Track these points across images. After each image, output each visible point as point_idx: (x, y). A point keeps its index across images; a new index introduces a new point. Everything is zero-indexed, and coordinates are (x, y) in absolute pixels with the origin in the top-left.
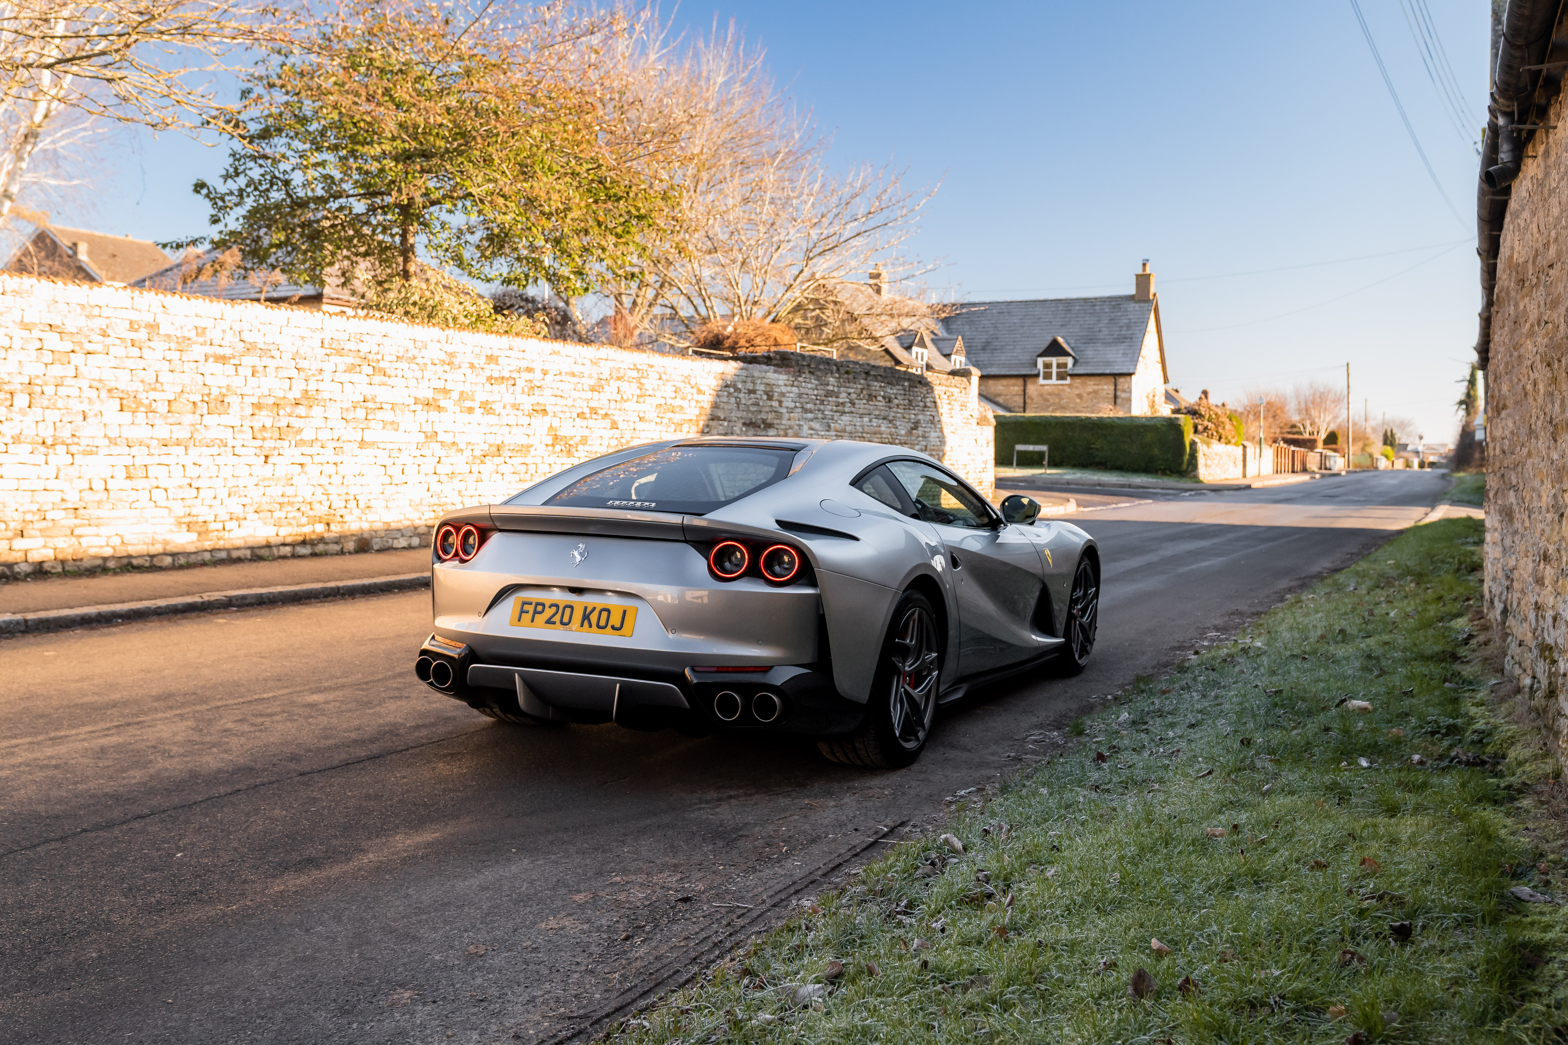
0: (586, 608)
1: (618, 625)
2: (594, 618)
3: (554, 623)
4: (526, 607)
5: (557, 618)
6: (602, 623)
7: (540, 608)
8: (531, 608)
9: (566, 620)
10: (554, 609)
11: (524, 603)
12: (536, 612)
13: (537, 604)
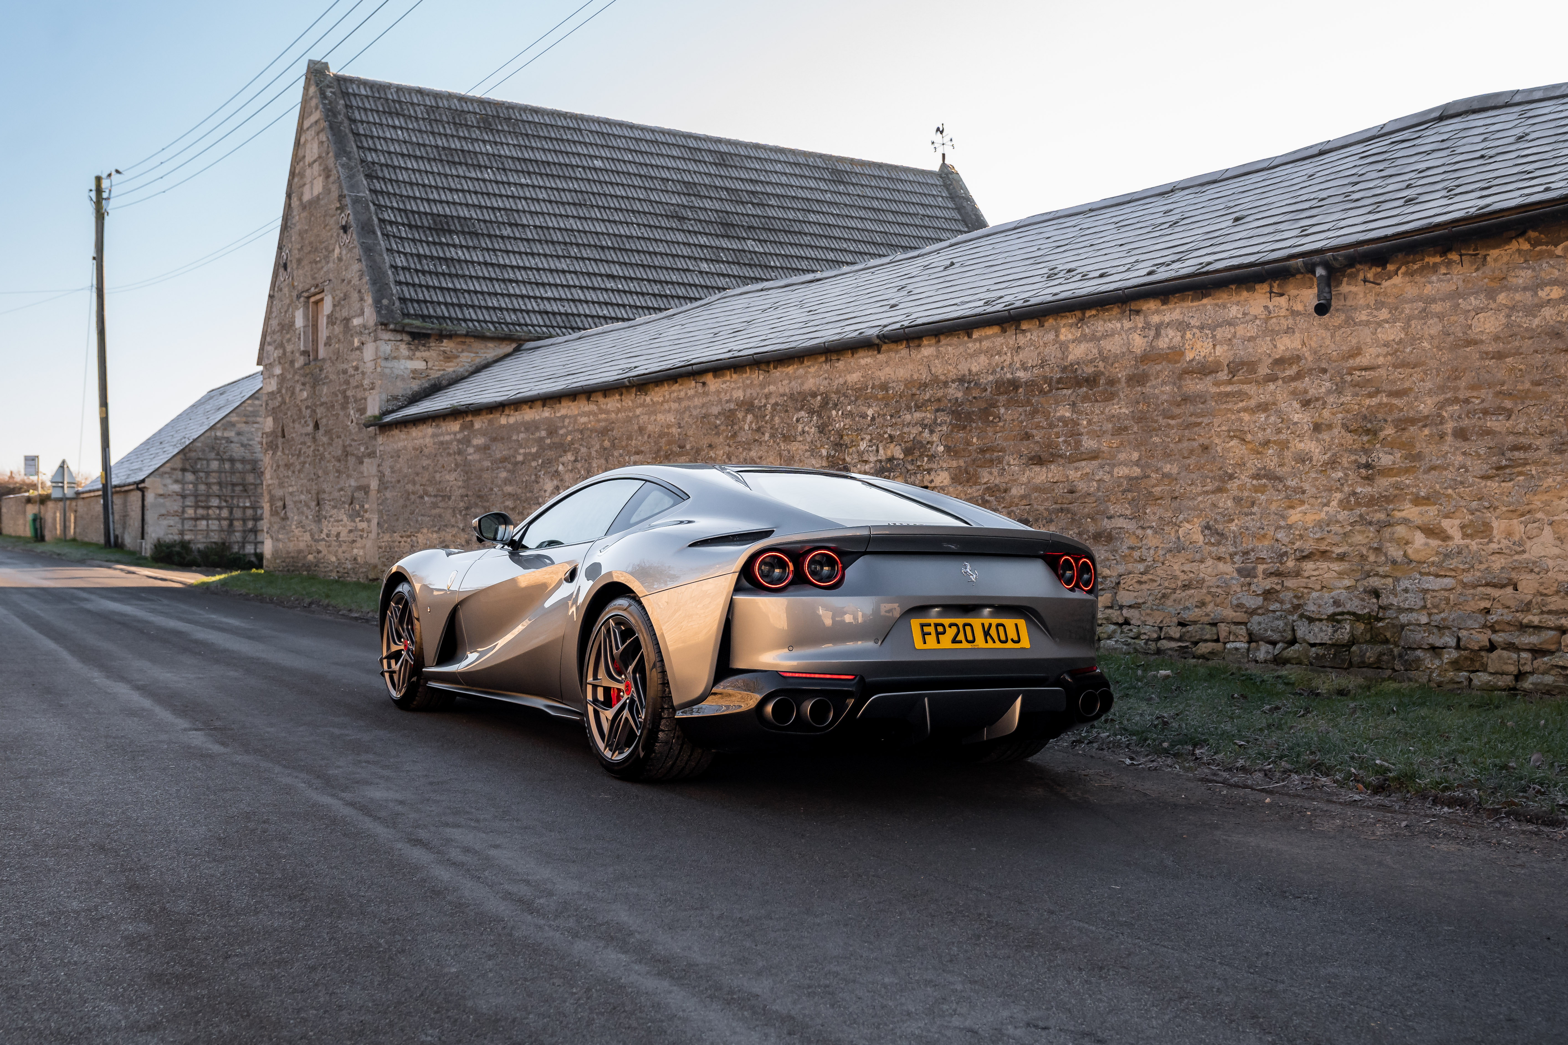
0: (983, 625)
1: (1016, 639)
2: (993, 632)
3: (961, 642)
4: (926, 629)
5: (961, 637)
6: (1003, 638)
7: (940, 629)
8: (931, 629)
9: (970, 638)
10: (954, 629)
11: (922, 626)
12: (938, 634)
13: (936, 625)
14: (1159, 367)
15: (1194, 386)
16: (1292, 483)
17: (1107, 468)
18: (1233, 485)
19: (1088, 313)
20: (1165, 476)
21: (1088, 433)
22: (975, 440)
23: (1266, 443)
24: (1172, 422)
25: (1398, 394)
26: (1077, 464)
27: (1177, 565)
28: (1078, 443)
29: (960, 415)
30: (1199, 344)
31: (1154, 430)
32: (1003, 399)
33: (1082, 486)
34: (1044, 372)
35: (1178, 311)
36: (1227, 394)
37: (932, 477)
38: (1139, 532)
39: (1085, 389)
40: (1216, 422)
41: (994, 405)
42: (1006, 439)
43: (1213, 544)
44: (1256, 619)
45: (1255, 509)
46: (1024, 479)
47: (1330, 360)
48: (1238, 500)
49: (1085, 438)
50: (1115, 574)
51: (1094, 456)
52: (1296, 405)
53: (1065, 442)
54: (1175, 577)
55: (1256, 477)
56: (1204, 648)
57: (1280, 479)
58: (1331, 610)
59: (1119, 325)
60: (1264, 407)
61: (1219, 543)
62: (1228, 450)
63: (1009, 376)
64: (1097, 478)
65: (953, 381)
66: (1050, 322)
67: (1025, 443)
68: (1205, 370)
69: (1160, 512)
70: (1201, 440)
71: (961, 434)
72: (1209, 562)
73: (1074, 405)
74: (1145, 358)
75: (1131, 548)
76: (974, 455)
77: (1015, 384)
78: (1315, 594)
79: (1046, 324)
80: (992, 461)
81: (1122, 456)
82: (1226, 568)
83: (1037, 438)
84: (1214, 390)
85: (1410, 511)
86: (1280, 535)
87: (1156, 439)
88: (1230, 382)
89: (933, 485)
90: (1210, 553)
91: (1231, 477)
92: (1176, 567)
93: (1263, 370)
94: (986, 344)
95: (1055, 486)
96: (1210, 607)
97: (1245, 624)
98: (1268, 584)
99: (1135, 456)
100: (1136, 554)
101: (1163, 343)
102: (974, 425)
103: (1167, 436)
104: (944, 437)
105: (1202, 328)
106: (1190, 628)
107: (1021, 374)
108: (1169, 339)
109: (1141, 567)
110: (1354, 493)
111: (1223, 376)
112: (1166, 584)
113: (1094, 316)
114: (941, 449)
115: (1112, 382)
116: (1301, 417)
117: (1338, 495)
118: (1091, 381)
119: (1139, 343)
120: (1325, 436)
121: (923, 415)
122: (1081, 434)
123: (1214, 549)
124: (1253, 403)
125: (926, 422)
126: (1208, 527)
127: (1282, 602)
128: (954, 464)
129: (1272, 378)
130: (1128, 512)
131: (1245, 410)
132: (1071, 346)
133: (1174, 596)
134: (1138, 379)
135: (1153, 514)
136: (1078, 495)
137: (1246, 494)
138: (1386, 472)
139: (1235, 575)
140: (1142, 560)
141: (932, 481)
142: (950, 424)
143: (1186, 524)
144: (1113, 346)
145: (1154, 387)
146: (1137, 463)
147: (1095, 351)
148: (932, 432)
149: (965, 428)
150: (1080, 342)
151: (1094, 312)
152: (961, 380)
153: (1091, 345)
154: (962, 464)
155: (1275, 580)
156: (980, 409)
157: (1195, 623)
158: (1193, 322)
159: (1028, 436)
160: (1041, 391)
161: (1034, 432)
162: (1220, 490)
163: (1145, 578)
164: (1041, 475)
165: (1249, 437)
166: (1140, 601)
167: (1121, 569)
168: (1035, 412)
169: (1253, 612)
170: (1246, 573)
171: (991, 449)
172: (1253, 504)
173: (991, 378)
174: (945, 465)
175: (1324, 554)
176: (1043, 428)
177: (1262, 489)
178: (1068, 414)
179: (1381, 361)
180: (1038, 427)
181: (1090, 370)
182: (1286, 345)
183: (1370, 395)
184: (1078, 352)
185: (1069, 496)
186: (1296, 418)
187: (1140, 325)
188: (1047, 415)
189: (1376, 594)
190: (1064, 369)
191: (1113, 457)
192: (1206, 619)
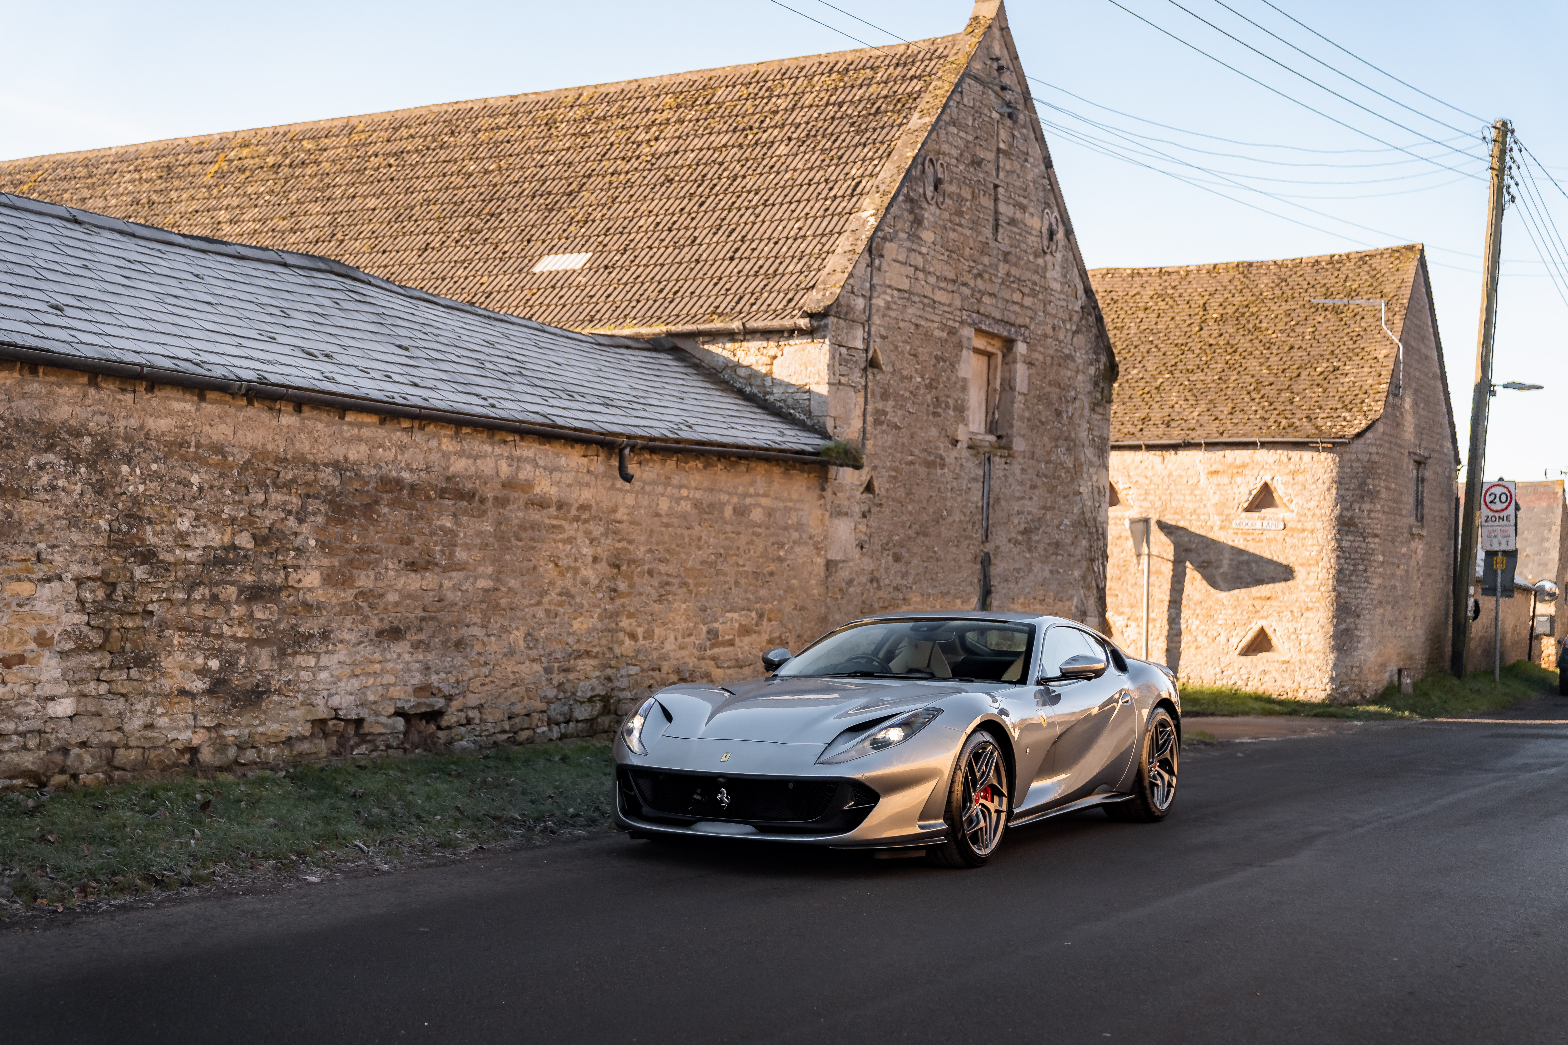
14: (516, 495)
15: (535, 515)
16: (578, 600)
17: (471, 580)
18: (546, 600)
19: (465, 430)
20: (510, 589)
21: (461, 545)
22: (355, 538)
23: (568, 568)
24: (519, 544)
25: (630, 542)
26: (450, 574)
27: (510, 666)
28: (452, 554)
29: (340, 506)
30: (543, 482)
31: (508, 549)
32: (387, 497)
33: (450, 596)
34: (431, 477)
35: (532, 450)
36: (554, 526)
37: (300, 576)
38: (485, 639)
39: (465, 503)
40: (545, 546)
41: (377, 502)
42: (386, 541)
43: (531, 649)
44: (552, 706)
45: (557, 620)
46: (399, 586)
47: (603, 512)
48: (547, 612)
49: (458, 549)
50: (466, 678)
51: (462, 567)
52: (587, 542)
53: (442, 551)
54: (508, 679)
55: (560, 594)
56: (524, 735)
57: (573, 597)
58: (589, 694)
59: (490, 449)
60: (570, 540)
61: (535, 647)
62: (546, 571)
63: (394, 474)
64: (464, 588)
65: (326, 465)
66: (431, 428)
67: (405, 547)
68: (542, 504)
69: (501, 620)
70: (534, 562)
71: (339, 529)
72: (527, 663)
73: (455, 515)
74: (509, 484)
75: (479, 654)
76: (351, 555)
77: (398, 483)
78: (582, 684)
79: (427, 429)
80: (369, 563)
81: (480, 570)
82: (537, 667)
83: (416, 544)
84: (547, 521)
85: (625, 623)
86: (571, 640)
87: (508, 557)
88: (557, 518)
89: (300, 585)
90: (528, 656)
91: (547, 594)
92: (509, 669)
93: (574, 512)
94: (366, 432)
95: (425, 594)
96: (526, 700)
97: (545, 712)
98: (561, 678)
99: (490, 570)
100: (482, 660)
101: (522, 476)
102: (356, 521)
103: (515, 555)
104: (318, 530)
105: (545, 469)
106: (517, 720)
107: (405, 475)
108: (526, 472)
109: (485, 670)
110: (605, 609)
111: (553, 511)
112: (502, 684)
113: (469, 434)
114: (312, 543)
115: (482, 501)
116: (588, 551)
117: (598, 610)
118: (470, 496)
119: (505, 470)
120: (598, 566)
121: (287, 498)
122: (455, 545)
123: (530, 652)
124: (565, 536)
125: (289, 507)
126: (529, 634)
127: (565, 692)
128: (326, 562)
129: (577, 519)
130: (479, 621)
131: (561, 541)
132: (453, 458)
133: (505, 695)
134: (501, 502)
135: (497, 622)
136: (445, 603)
137: (553, 607)
138: (621, 595)
139: (542, 673)
140: (486, 664)
141: (300, 581)
142: (326, 513)
143: (516, 632)
144: (487, 466)
145: (511, 511)
146: (490, 577)
147: (473, 468)
148: (301, 521)
149: (344, 522)
150: (460, 457)
151: (469, 430)
152: (337, 466)
153: (470, 461)
154: (337, 564)
155: (563, 674)
156: (361, 504)
157: (518, 715)
158: (541, 463)
159: (409, 542)
160: (428, 498)
161: (416, 537)
162: (539, 603)
163: (487, 680)
164: (414, 582)
165: (560, 563)
166: (483, 701)
167: (471, 673)
168: (421, 517)
169: (549, 702)
170: (548, 670)
171: (370, 550)
172: (556, 615)
173: (373, 472)
174: (315, 563)
175: (588, 653)
176: (424, 534)
177: (561, 604)
178: (449, 525)
179: (625, 518)
180: (421, 533)
181: (469, 485)
182: (586, 495)
183: (619, 541)
184: (459, 466)
185: (438, 605)
186: (585, 551)
187: (506, 454)
188: (429, 522)
189: (609, 679)
190: (448, 479)
191: (475, 569)
192: (524, 712)
